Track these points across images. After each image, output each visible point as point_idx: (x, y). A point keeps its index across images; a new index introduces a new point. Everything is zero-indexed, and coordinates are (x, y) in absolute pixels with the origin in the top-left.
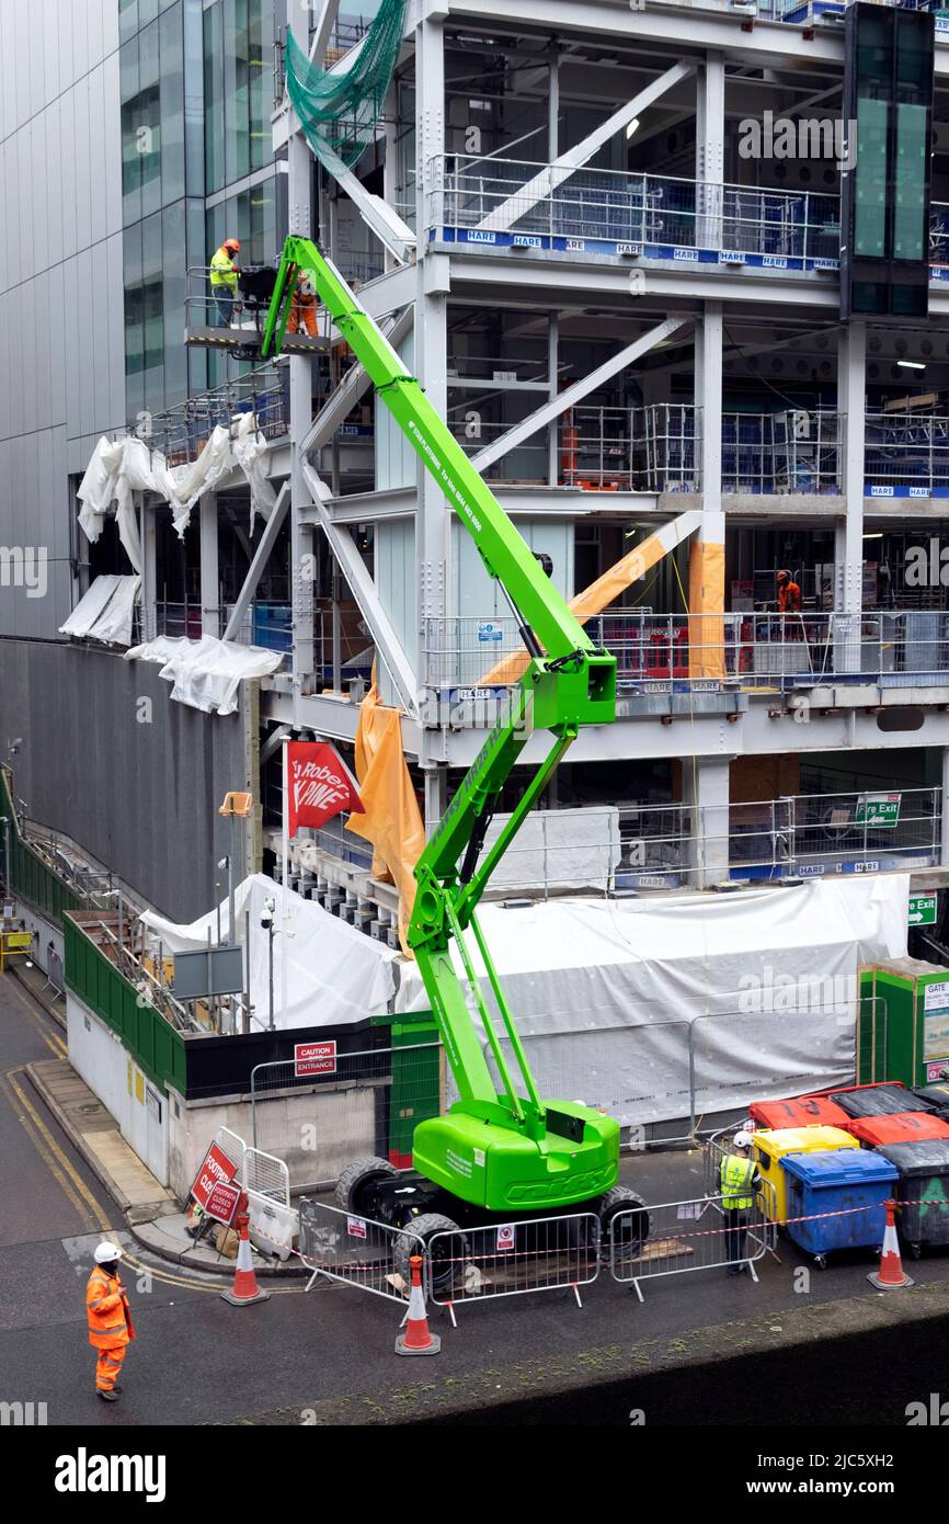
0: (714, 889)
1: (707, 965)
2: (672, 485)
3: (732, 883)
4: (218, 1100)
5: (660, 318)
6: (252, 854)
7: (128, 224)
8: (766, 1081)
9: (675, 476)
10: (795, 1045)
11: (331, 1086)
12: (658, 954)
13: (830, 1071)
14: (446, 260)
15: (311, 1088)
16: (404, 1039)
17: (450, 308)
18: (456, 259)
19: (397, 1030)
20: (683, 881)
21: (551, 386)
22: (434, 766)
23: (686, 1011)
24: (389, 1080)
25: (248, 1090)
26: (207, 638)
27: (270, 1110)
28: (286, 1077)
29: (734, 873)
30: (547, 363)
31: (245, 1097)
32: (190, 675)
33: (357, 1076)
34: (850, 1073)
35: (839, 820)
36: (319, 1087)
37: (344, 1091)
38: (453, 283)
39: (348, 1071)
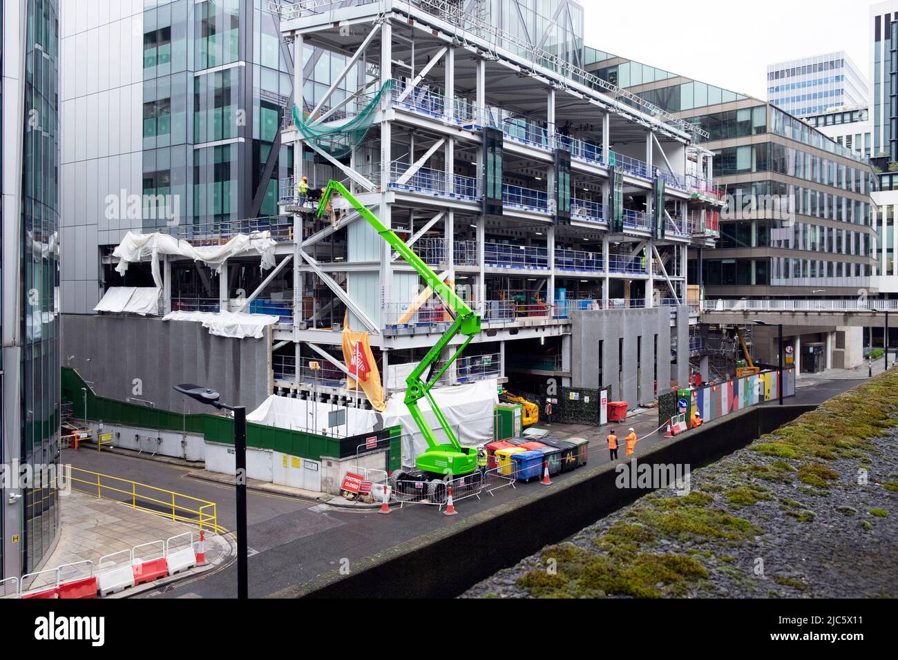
0: (454, 385)
1: (461, 407)
2: (441, 262)
3: (459, 383)
4: (348, 458)
5: (438, 212)
6: (270, 388)
7: (145, 149)
8: (474, 442)
9: (442, 260)
10: (480, 430)
11: (375, 451)
12: (450, 405)
13: (488, 438)
14: (394, 193)
15: (370, 452)
16: (393, 435)
17: (392, 207)
18: (397, 193)
19: (391, 432)
20: (444, 384)
21: (411, 231)
22: (387, 350)
23: (457, 422)
24: (389, 448)
25: (356, 454)
26: (223, 311)
27: (360, 460)
28: (364, 449)
29: (459, 380)
30: (410, 224)
31: (354, 456)
32: (223, 325)
33: (382, 448)
34: (492, 438)
35: (478, 364)
36: (373, 451)
37: (378, 453)
38: (396, 200)
39: (380, 446)
